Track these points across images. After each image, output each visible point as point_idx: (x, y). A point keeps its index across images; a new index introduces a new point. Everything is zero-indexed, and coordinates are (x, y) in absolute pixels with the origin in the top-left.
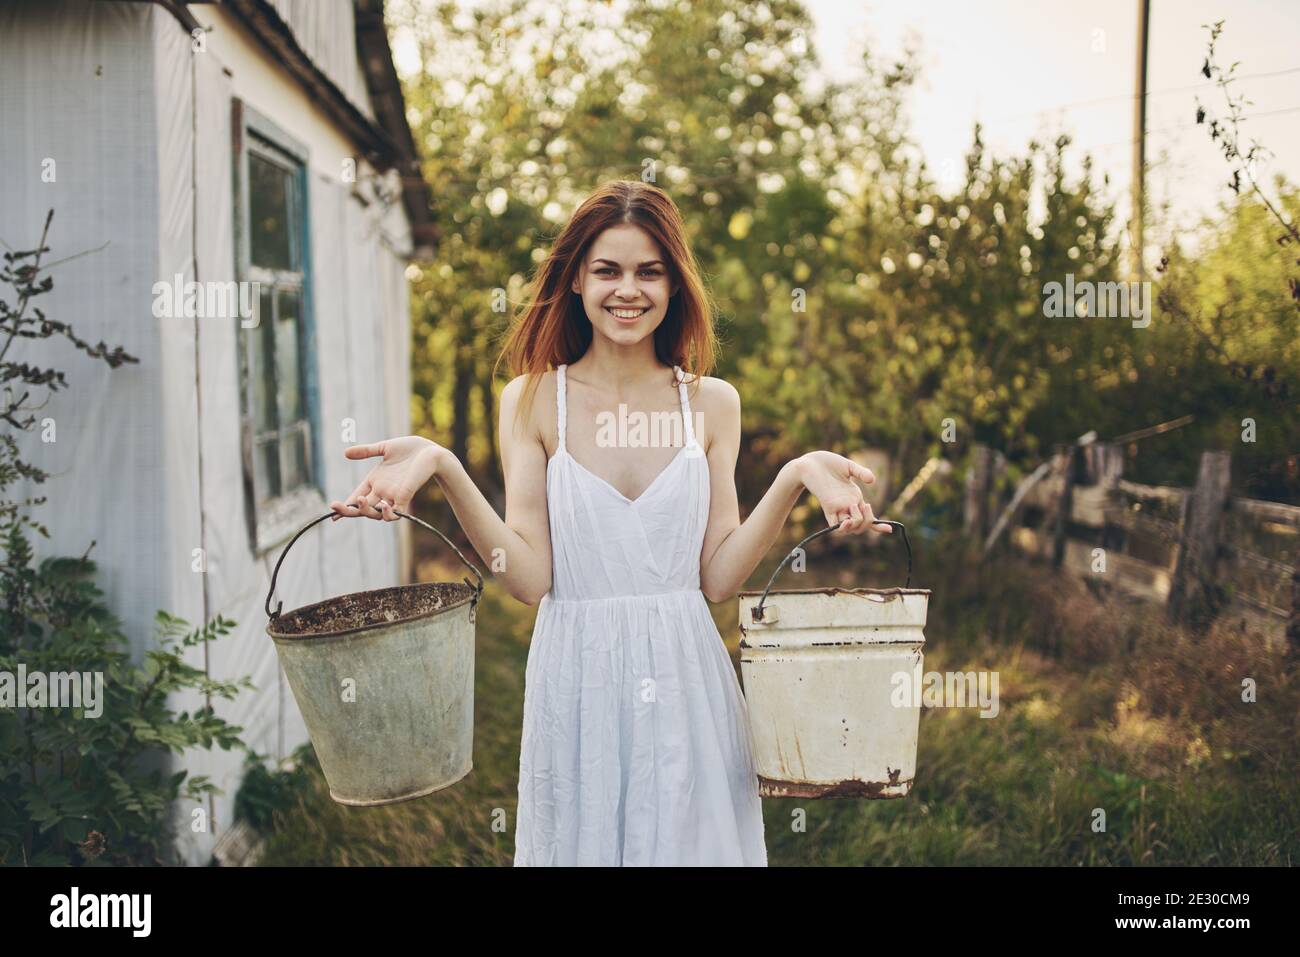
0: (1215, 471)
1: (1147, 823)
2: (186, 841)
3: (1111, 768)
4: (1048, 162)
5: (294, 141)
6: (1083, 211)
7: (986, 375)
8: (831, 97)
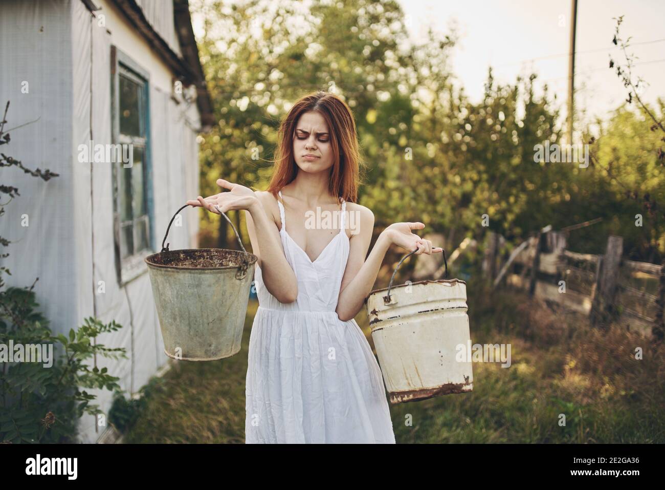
0: (615, 247)
1: (584, 428)
2: (83, 436)
3: (564, 399)
4: (525, 88)
5: (142, 69)
6: (543, 113)
7: (495, 196)
8: (414, 52)
